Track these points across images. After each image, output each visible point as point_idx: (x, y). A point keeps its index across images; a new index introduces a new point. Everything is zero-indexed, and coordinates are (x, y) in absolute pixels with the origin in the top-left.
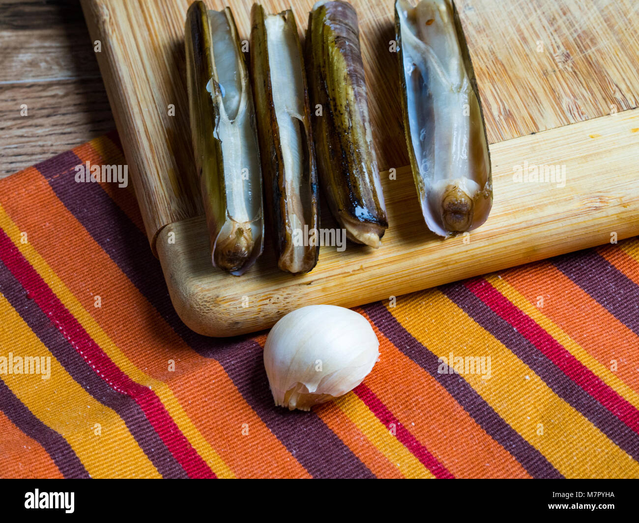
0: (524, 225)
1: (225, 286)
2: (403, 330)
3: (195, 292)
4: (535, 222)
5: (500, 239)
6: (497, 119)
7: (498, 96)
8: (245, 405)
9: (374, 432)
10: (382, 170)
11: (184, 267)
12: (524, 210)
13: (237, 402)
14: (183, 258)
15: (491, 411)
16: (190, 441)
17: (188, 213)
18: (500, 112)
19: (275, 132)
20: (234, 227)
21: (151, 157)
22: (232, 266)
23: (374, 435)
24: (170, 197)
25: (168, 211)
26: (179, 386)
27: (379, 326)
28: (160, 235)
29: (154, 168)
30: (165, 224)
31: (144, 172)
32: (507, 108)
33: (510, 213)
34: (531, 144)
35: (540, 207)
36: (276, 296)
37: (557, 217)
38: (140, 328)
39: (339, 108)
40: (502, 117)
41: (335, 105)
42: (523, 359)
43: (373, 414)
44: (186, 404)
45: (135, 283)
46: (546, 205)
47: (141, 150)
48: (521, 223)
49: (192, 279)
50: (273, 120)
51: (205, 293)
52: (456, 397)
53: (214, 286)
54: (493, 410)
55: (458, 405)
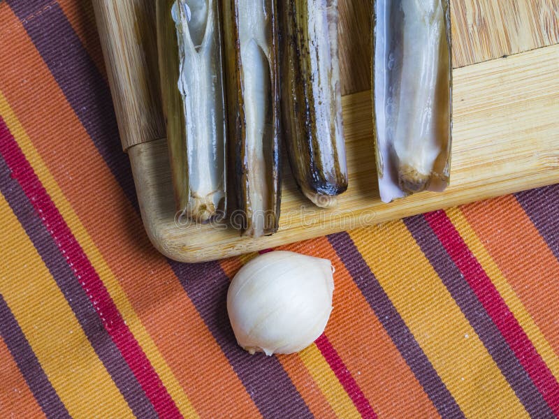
0: (480, 183)
1: (191, 234)
2: (359, 256)
3: (164, 237)
4: (492, 180)
6: (470, 30)
8: (211, 338)
9: (324, 379)
10: (348, 92)
11: (153, 204)
12: (483, 166)
13: (204, 335)
14: (153, 192)
15: (429, 366)
16: (161, 378)
18: (474, 21)
20: (197, 203)
21: (120, 48)
23: (324, 382)
25: (138, 127)
26: (151, 321)
27: (337, 249)
28: (131, 149)
29: (124, 64)
30: (135, 142)
32: (482, 14)
35: (499, 163)
37: (514, 176)
39: (306, 44)
40: (475, 28)
41: (303, 40)
42: (465, 313)
43: (324, 359)
44: (157, 338)
46: (504, 161)
48: (477, 181)
51: (173, 240)
52: (400, 348)
53: (181, 233)
54: (432, 366)
55: (401, 358)
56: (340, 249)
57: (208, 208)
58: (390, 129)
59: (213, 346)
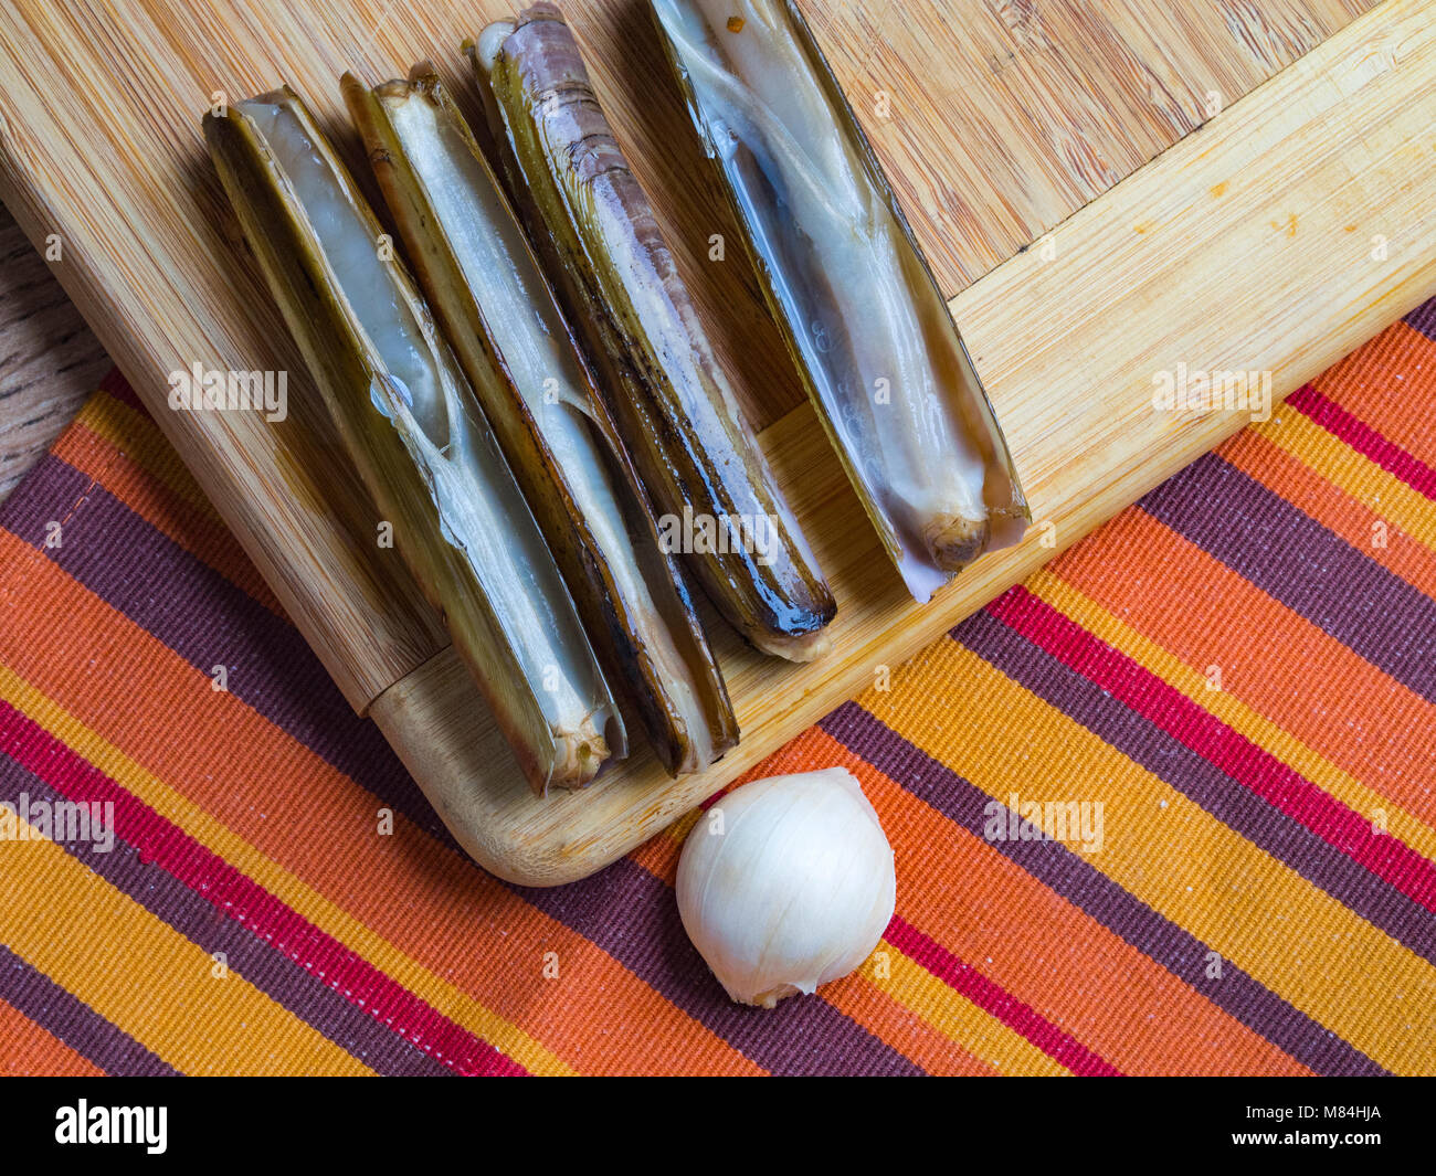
0: (1077, 501)
1: (567, 819)
2: (894, 738)
3: (515, 846)
4: (1097, 488)
6: (939, 224)
7: (921, 155)
9: (926, 1000)
10: (758, 429)
11: (468, 791)
12: (1070, 466)
13: (659, 1012)
15: (1117, 891)
17: (419, 649)
18: (940, 205)
20: (568, 745)
23: (928, 1006)
24: (364, 614)
25: (375, 653)
27: (846, 741)
28: (378, 705)
29: (298, 543)
30: (384, 687)
31: (280, 557)
32: (948, 186)
34: (1029, 279)
35: (1096, 449)
37: (1134, 463)
39: (653, 363)
40: (947, 218)
42: (1141, 761)
43: (911, 961)
44: (572, 1055)
46: (1106, 442)
47: (249, 498)
48: (1071, 499)
51: (536, 844)
52: (1048, 880)
53: (547, 824)
54: (1122, 890)
55: (1057, 897)
56: (853, 738)
57: (593, 748)
58: (870, 463)
59: (686, 1026)
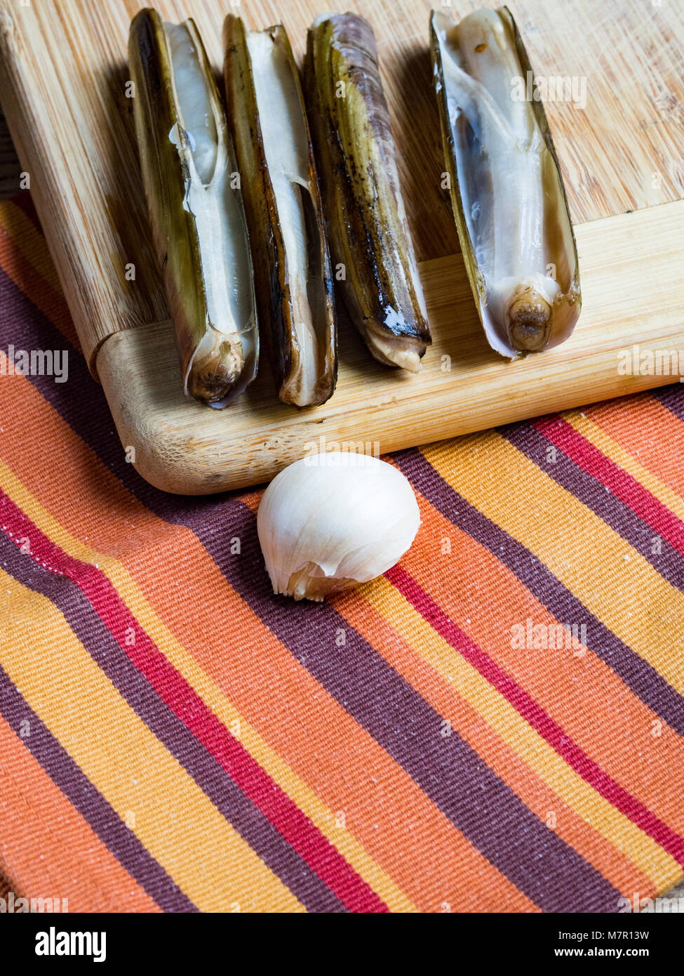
0: (620, 342)
1: (201, 424)
2: (449, 489)
3: (159, 431)
4: (635, 339)
5: (587, 362)
6: (577, 189)
7: (578, 156)
8: (231, 592)
9: (414, 632)
12: (621, 322)
14: (139, 382)
15: (576, 603)
16: (156, 643)
17: (143, 318)
18: (581, 180)
19: (270, 204)
20: (217, 340)
21: (85, 236)
22: (212, 394)
23: (414, 635)
24: (116, 293)
25: (113, 313)
26: (138, 565)
27: (414, 483)
28: (103, 348)
29: (91, 251)
30: (111, 332)
31: (75, 256)
32: (591, 174)
33: (601, 326)
34: (627, 227)
35: (643, 317)
36: (274, 439)
37: (666, 332)
38: (74, 479)
39: (359, 171)
40: (584, 188)
41: (354, 167)
42: (620, 532)
43: (412, 607)
44: (148, 589)
45: (63, 415)
46: (651, 315)
47: (71, 225)
48: (616, 339)
49: (153, 413)
50: (267, 186)
51: (174, 432)
52: (528, 583)
53: (185, 423)
54: (580, 603)
55: (531, 596)
56: (420, 482)
